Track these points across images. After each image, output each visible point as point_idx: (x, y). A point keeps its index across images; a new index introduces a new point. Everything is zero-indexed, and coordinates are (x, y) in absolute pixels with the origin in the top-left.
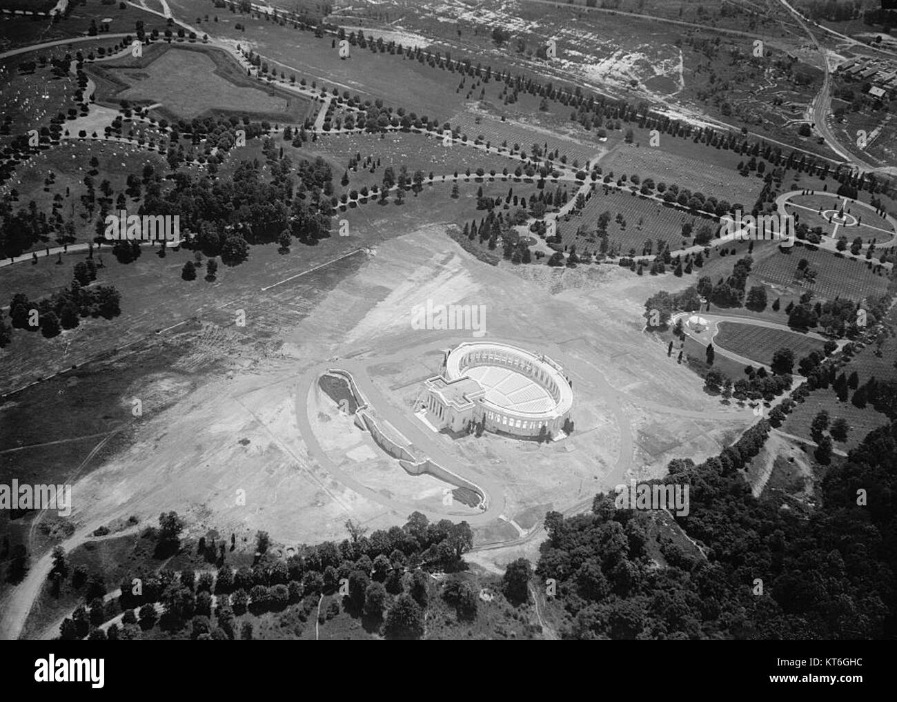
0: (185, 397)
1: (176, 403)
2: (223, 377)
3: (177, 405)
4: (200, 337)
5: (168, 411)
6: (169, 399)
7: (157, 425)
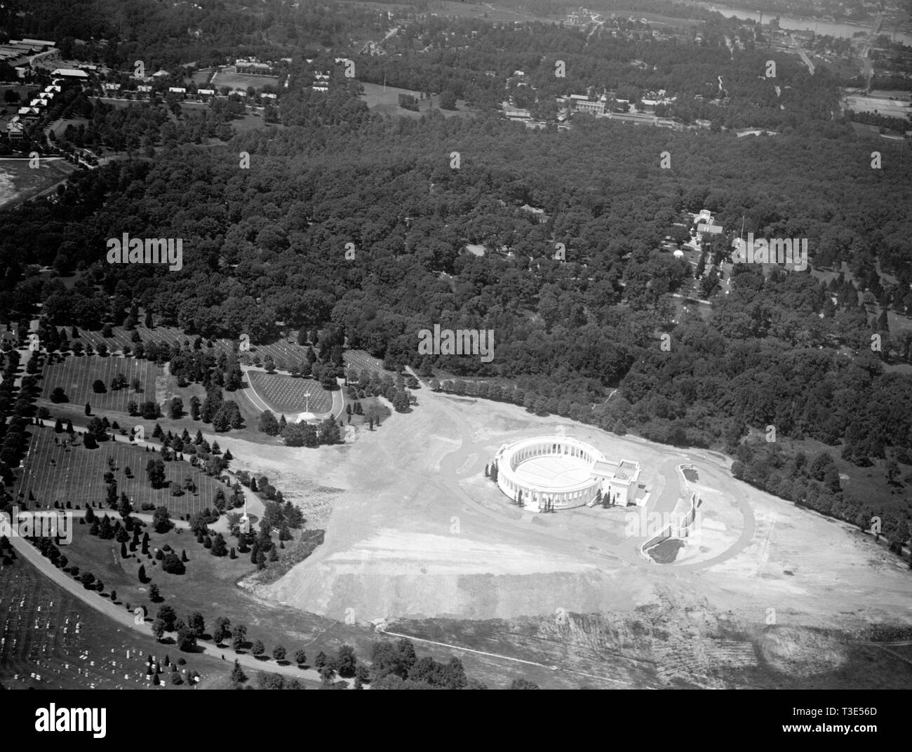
0: (788, 626)
1: (802, 627)
2: (734, 619)
3: (803, 624)
4: (691, 672)
5: (816, 625)
6: (804, 635)
7: (839, 623)
